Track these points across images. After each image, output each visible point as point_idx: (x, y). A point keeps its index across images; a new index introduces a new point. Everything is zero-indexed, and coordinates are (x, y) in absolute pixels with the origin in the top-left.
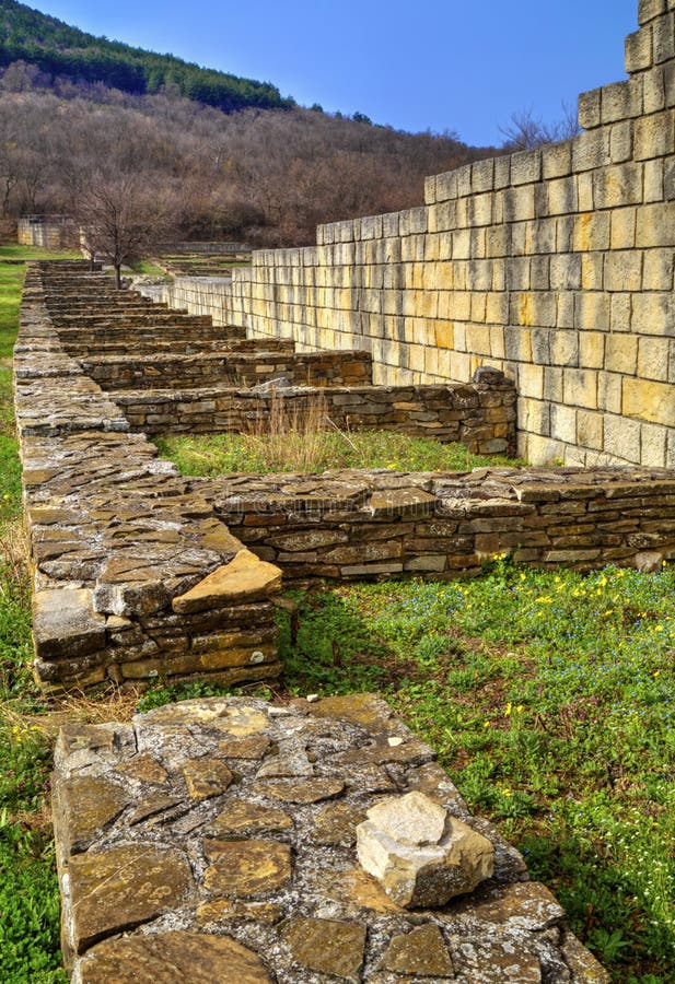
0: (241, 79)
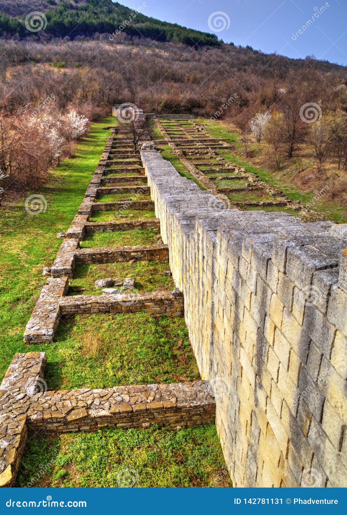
0: (203, 33)
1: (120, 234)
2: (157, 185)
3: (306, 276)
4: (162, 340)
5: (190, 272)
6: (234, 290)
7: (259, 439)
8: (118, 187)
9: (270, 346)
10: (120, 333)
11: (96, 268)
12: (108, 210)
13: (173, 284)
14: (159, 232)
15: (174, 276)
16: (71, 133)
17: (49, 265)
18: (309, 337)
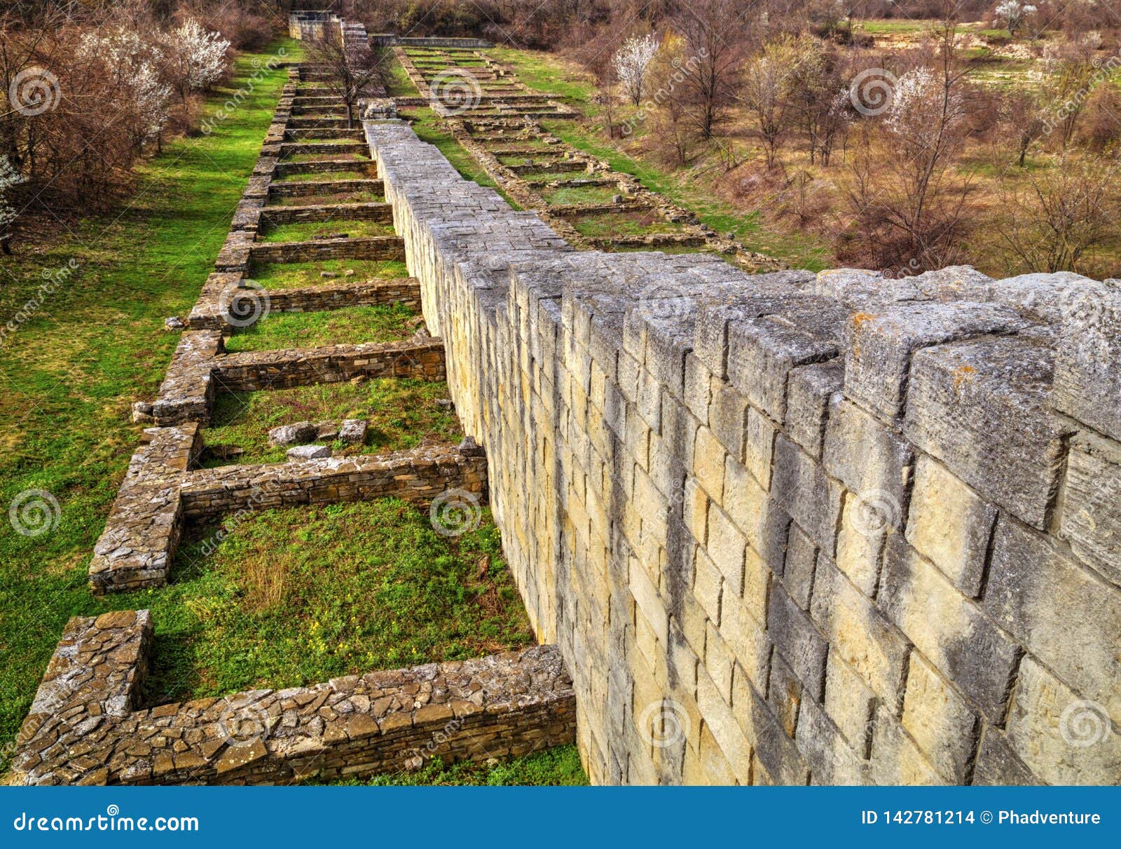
1: (324, 317)
2: (410, 199)
3: (773, 380)
4: (441, 560)
5: (501, 397)
6: (609, 428)
7: (683, 763)
8: (313, 207)
9: (698, 545)
10: (338, 550)
11: (268, 398)
12: (290, 261)
13: (457, 427)
14: (418, 310)
15: (460, 411)
16: (188, 76)
17: (148, 395)
18: (786, 514)
